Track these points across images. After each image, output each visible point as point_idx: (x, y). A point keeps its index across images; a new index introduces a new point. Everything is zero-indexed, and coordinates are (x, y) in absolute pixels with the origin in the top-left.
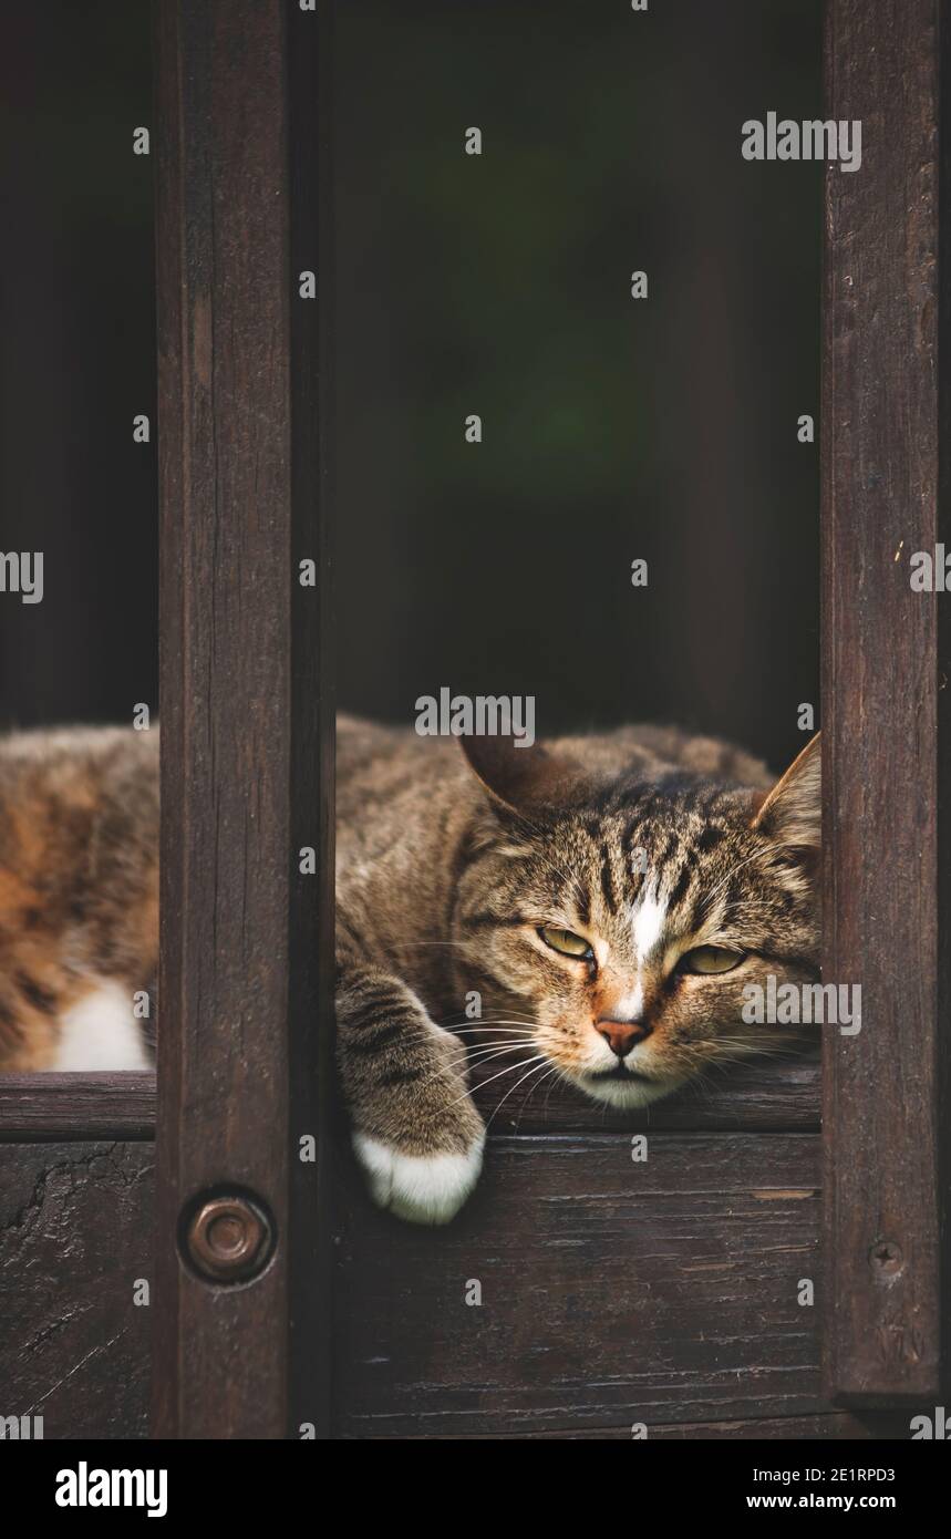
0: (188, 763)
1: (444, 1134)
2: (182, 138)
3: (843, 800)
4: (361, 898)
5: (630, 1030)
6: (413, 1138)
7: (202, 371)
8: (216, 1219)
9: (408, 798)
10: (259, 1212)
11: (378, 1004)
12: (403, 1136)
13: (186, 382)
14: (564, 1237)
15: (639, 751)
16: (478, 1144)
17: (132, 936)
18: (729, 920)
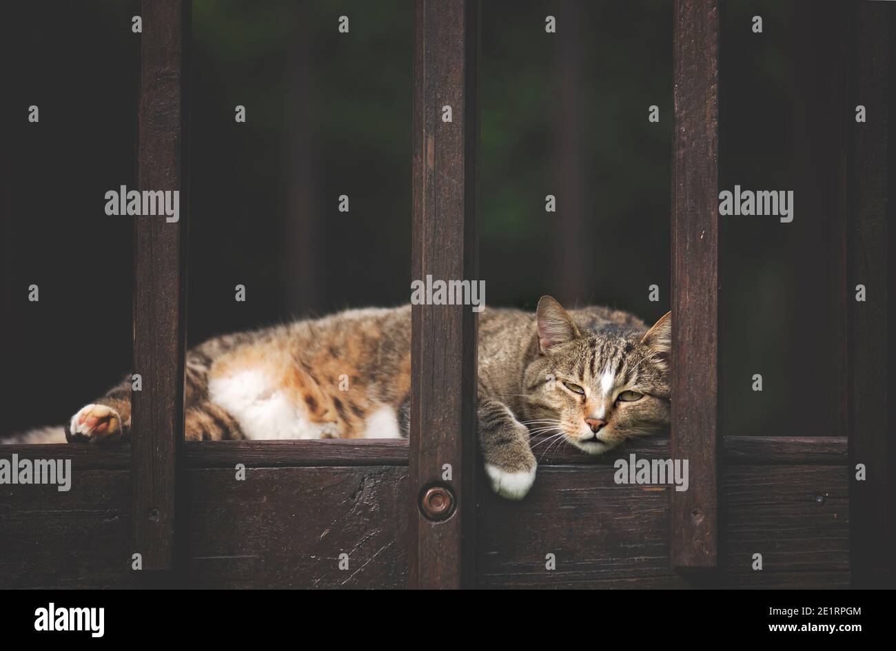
0: (423, 316)
1: (521, 464)
2: (424, 74)
3: (680, 333)
4: (487, 373)
5: (599, 423)
6: (509, 466)
7: (431, 164)
8: (433, 495)
9: (503, 333)
10: (449, 493)
11: (495, 413)
12: (505, 465)
13: (424, 168)
14: (568, 505)
15: (594, 315)
16: (534, 468)
17: (394, 387)
18: (638, 381)
